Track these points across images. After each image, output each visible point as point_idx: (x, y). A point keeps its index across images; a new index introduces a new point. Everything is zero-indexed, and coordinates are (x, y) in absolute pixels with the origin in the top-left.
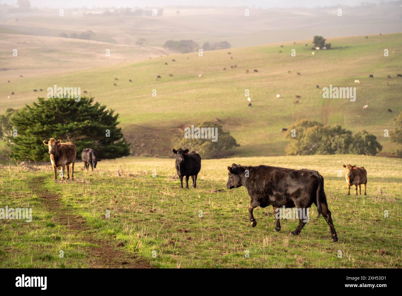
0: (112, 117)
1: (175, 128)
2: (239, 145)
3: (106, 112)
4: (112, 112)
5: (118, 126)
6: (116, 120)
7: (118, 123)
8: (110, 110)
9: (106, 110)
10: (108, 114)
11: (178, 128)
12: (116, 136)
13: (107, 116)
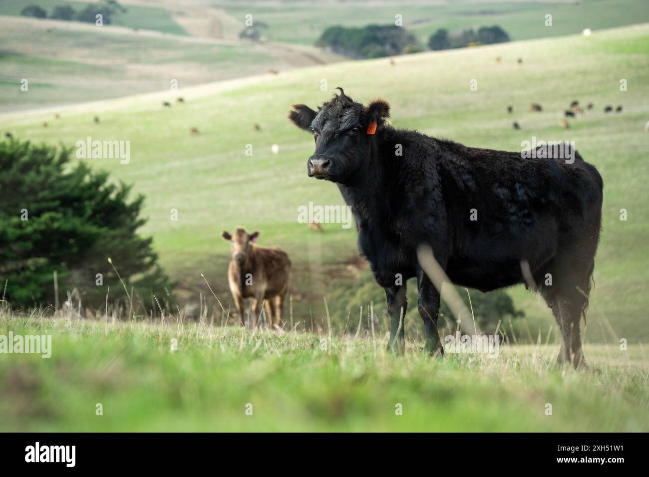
0: (123, 206)
1: (338, 263)
2: (521, 314)
3: (108, 192)
4: (125, 191)
5: (142, 233)
6: (137, 215)
7: (142, 223)
8: (118, 185)
9: (107, 184)
10: (113, 196)
11: (347, 263)
12: (138, 262)
13: (111, 201)
